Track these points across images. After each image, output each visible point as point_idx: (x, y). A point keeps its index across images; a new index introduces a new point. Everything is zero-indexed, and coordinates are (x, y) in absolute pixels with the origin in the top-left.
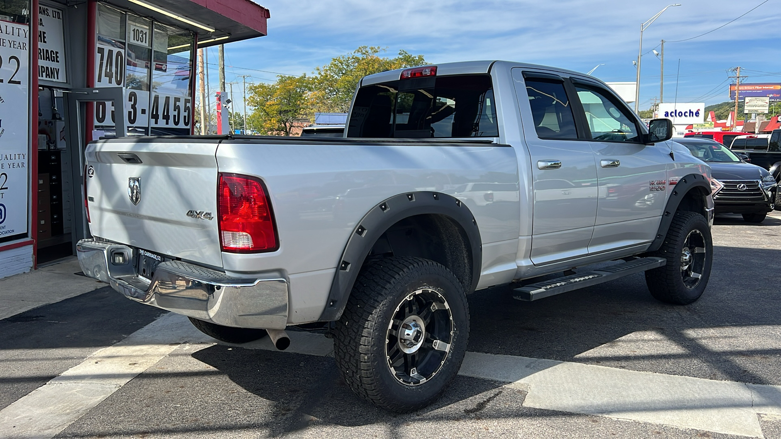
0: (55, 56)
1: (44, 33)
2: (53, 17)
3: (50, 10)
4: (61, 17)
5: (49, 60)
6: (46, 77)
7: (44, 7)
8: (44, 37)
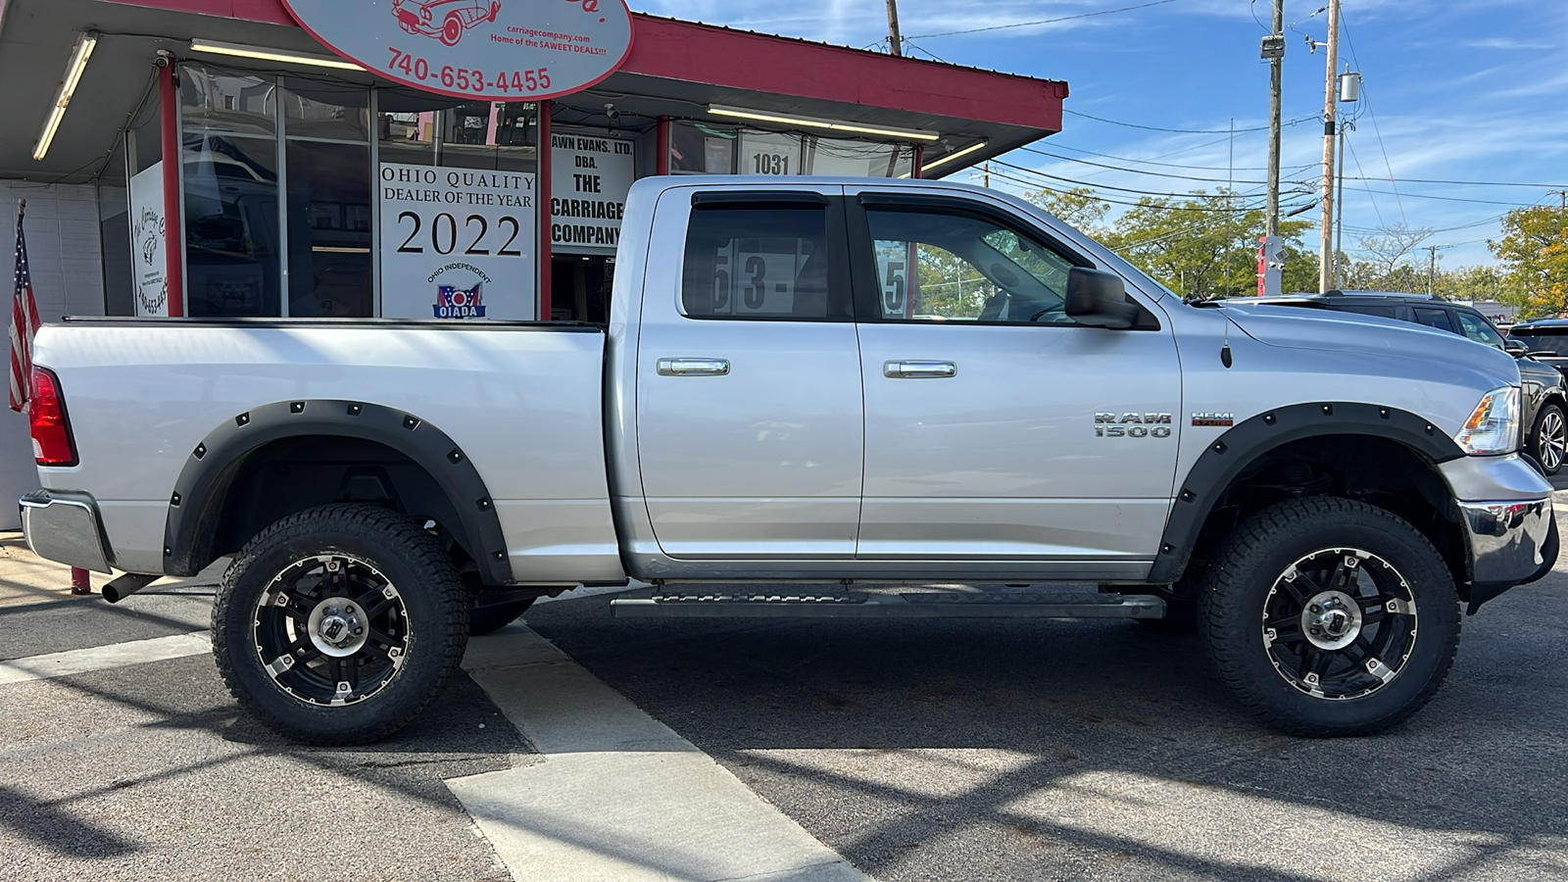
0: (615, 209)
1: (596, 178)
2: (616, 152)
3: (611, 144)
4: (631, 151)
5: (604, 217)
6: (597, 242)
7: (598, 139)
8: (596, 184)
